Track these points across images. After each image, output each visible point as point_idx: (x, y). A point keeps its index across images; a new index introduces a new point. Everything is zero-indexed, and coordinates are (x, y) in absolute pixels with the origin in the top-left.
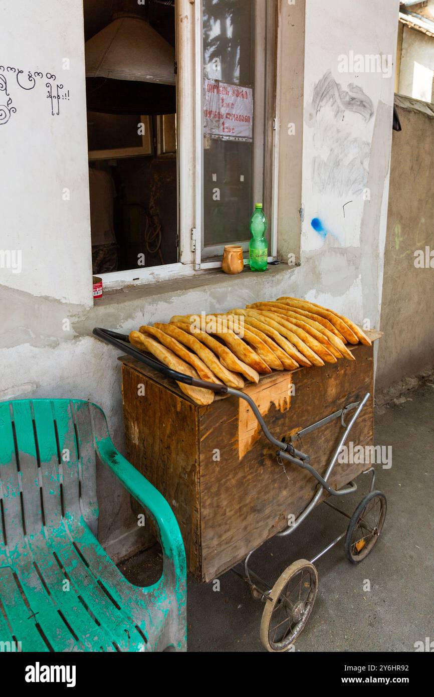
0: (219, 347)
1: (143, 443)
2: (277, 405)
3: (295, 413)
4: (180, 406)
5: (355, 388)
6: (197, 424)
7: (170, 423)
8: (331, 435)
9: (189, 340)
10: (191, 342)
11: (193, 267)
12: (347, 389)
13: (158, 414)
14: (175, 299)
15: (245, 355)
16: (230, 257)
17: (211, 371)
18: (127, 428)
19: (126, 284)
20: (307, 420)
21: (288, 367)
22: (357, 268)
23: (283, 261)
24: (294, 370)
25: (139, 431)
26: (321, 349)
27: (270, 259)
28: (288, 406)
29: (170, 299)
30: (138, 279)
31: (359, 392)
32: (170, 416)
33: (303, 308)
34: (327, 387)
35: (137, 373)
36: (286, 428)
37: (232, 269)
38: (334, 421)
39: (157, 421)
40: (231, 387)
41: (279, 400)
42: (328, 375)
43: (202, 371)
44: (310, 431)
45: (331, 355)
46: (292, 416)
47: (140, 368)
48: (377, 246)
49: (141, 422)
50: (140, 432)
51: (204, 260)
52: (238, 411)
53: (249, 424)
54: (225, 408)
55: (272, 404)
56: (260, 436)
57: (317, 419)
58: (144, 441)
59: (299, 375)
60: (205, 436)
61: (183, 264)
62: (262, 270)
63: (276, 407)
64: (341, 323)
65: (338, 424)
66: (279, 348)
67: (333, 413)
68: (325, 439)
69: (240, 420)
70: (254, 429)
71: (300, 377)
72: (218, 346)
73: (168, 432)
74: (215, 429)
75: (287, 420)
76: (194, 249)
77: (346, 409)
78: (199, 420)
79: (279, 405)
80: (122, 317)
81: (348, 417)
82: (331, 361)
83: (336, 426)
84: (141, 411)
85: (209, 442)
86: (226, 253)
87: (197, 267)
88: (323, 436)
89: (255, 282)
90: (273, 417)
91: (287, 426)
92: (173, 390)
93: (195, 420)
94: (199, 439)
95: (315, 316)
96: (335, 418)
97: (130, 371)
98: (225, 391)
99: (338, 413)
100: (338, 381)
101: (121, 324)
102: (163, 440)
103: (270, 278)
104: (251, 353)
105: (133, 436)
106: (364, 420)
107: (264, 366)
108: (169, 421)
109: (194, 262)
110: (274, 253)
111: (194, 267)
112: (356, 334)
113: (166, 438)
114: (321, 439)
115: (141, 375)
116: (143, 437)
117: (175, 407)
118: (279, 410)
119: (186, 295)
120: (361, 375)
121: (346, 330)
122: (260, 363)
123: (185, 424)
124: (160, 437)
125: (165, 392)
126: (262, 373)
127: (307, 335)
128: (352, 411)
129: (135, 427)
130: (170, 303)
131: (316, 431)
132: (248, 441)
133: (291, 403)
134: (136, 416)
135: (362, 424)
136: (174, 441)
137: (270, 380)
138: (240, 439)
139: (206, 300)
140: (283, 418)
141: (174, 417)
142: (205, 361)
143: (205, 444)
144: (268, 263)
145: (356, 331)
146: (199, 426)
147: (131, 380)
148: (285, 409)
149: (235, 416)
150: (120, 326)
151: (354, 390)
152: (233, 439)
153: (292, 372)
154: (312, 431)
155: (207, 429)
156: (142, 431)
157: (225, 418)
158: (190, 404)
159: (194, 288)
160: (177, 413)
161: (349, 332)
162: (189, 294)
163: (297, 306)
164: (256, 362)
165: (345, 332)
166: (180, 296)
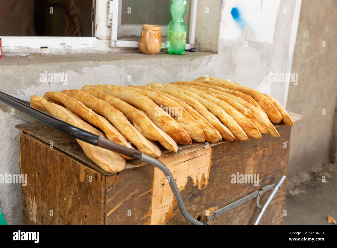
0: (134, 111)
1: (42, 220)
2: (195, 181)
3: (212, 192)
4: (84, 175)
5: (272, 170)
6: (103, 195)
7: (71, 197)
8: (246, 217)
9: (98, 104)
10: (101, 105)
11: (108, 43)
12: (264, 171)
13: (59, 187)
14: (86, 69)
15: (163, 122)
16: (148, 35)
17: (123, 135)
18: (25, 204)
19: (32, 51)
20: (223, 200)
21: (210, 138)
22: (268, 65)
23: (200, 49)
24: (216, 143)
25: (37, 206)
26: (245, 122)
27: (188, 47)
28: (206, 183)
29: (81, 69)
30: (47, 47)
31: (275, 174)
32: (72, 188)
33: (223, 86)
34: (246, 167)
35: (36, 141)
36: (203, 207)
37: (149, 48)
38: (250, 203)
39: (57, 195)
40: (146, 154)
41: (197, 176)
42: (248, 154)
43: (112, 134)
44: (226, 211)
45: (256, 129)
46: (210, 194)
47: (40, 135)
48: (288, 47)
49: (40, 196)
50: (38, 208)
51: (120, 38)
52: (152, 184)
53: (164, 199)
54: (137, 179)
55: (190, 179)
56: (175, 214)
57: (233, 199)
58: (42, 218)
59: (219, 150)
60: (112, 211)
61: (98, 38)
62: (179, 54)
63: (193, 183)
64: (265, 99)
65: (253, 205)
66: (202, 116)
67: (249, 194)
68: (240, 220)
69: (154, 195)
70: (169, 206)
71: (220, 153)
72: (132, 110)
73: (69, 206)
74: (124, 203)
75: (204, 199)
76: (110, 24)
77: (262, 190)
78: (105, 192)
79: (197, 181)
80: (24, 81)
81: (263, 199)
82: (255, 136)
83: (251, 208)
84: (40, 184)
85: (117, 218)
86: (144, 32)
87: (113, 44)
88: (238, 217)
89: (172, 63)
90: (190, 193)
91: (203, 205)
92: (77, 157)
93: (101, 191)
94: (105, 214)
95: (237, 92)
96: (251, 199)
97: (29, 139)
98: (139, 157)
99: (254, 194)
100: (256, 162)
101: (23, 90)
102: (63, 216)
103: (188, 61)
104: (171, 120)
105: (31, 213)
106: (277, 203)
107: (184, 135)
108: (70, 193)
109: (109, 39)
110: (192, 41)
111: (110, 43)
112: (280, 111)
113: (67, 213)
114: (236, 220)
115: (40, 143)
116: (42, 214)
117: (78, 177)
118: (197, 186)
119: (99, 67)
120: (278, 158)
121: (270, 106)
122: (180, 131)
123: (89, 196)
124: (60, 213)
125: (68, 160)
126: (181, 143)
127: (231, 107)
128: (267, 193)
129: (33, 202)
130: (81, 73)
131: (232, 211)
132: (161, 219)
133: (209, 180)
134: (35, 191)
135: (274, 207)
136: (75, 217)
137: (189, 151)
138: (153, 216)
139: (121, 76)
140: (200, 195)
141: (77, 189)
142: (116, 125)
143: (112, 220)
144: (186, 51)
145: (280, 108)
146: (105, 199)
147: (30, 149)
148: (203, 186)
149: (148, 189)
150: (21, 92)
151: (270, 172)
152: (144, 216)
153: (213, 145)
154: (228, 211)
155: (115, 203)
156: (41, 207)
157: (137, 191)
158: (95, 172)
159: (109, 60)
160: (80, 184)
161: (273, 109)
162: (103, 66)
163: (217, 84)
164: (175, 130)
165: (269, 109)
166: (92, 67)
